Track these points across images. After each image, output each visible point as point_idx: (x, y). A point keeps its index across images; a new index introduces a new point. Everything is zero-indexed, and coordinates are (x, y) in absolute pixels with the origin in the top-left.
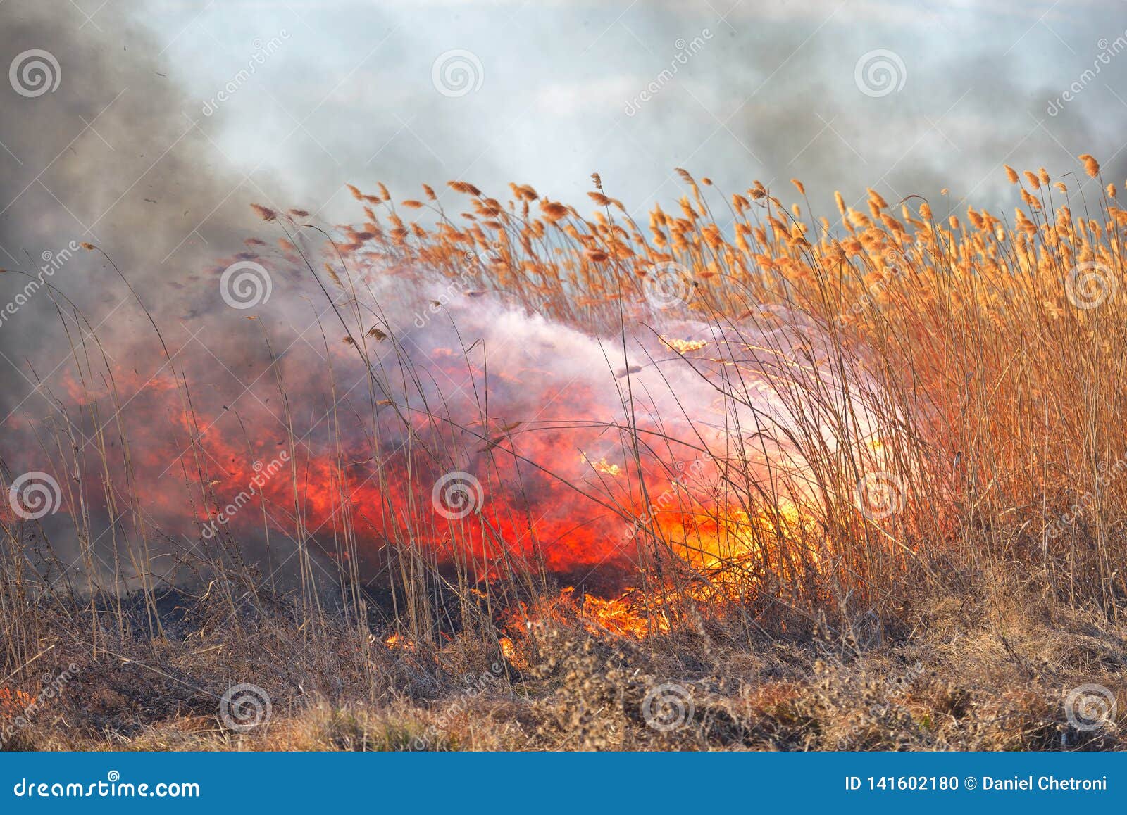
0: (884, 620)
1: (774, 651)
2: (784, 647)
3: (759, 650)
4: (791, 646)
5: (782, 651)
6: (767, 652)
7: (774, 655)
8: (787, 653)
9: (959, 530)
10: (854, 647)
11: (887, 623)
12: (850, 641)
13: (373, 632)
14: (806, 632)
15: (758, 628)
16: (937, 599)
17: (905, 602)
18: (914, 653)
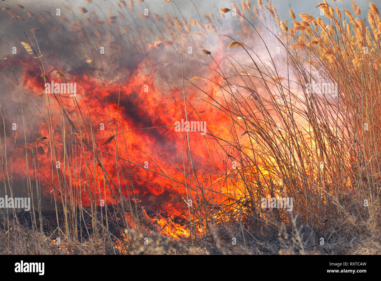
0: (315, 230)
1: (257, 246)
2: (262, 244)
3: (249, 245)
4: (266, 243)
5: (261, 246)
6: (253, 246)
7: (257, 248)
8: (264, 247)
9: (355, 183)
10: (299, 244)
11: (316, 231)
12: (297, 241)
13: (46, 235)
14: (274, 236)
15: (248, 234)
16: (343, 219)
17: (326, 220)
18: (331, 247)
